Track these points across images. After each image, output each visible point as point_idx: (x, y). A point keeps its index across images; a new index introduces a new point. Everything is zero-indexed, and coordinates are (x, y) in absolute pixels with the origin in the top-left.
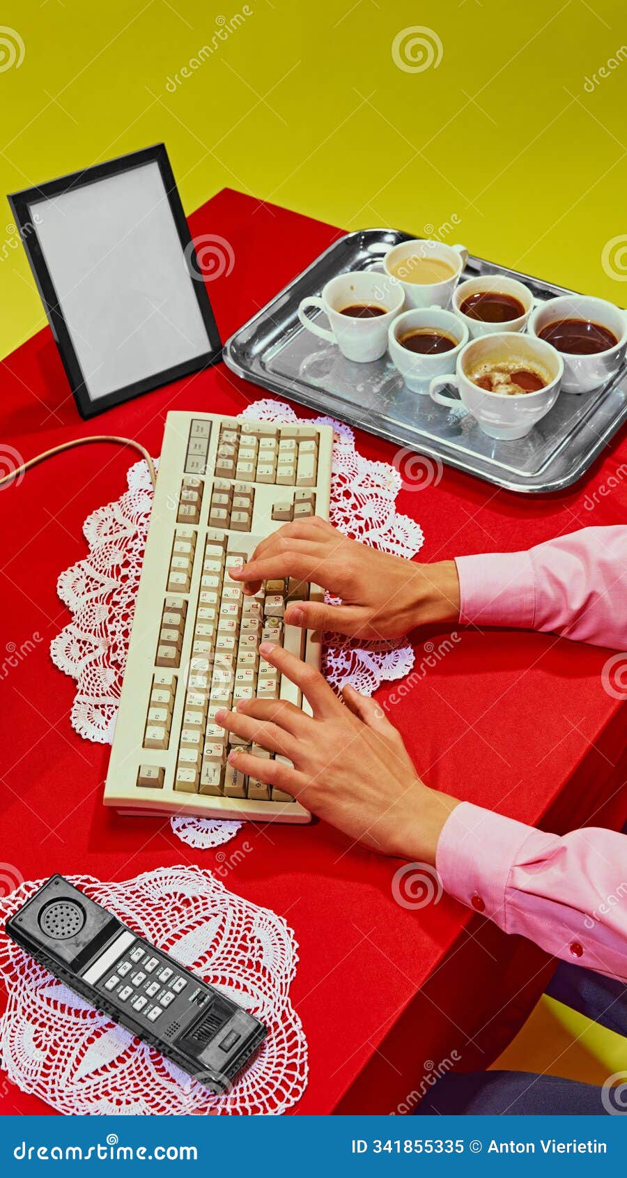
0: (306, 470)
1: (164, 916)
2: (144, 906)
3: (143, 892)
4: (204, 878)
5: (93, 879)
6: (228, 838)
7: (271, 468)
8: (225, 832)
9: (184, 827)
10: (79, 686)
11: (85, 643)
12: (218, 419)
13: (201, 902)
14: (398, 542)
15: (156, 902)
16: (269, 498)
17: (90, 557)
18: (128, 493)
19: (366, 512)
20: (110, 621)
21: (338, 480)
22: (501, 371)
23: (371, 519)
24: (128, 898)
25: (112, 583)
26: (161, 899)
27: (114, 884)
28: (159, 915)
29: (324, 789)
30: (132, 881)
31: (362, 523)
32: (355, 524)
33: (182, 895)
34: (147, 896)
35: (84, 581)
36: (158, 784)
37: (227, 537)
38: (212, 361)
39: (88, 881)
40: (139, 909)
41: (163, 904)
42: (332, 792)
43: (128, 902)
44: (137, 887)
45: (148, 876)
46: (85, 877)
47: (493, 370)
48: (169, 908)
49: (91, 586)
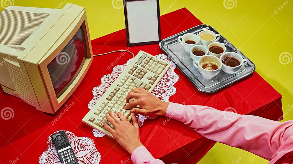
0: (159, 71)
1: (81, 146)
2: (79, 143)
3: (80, 140)
4: (92, 142)
5: (74, 134)
6: (101, 137)
7: (152, 68)
8: (101, 136)
9: (95, 131)
10: (94, 98)
11: (100, 90)
12: (149, 55)
13: (89, 146)
14: (170, 92)
15: (81, 143)
16: (149, 74)
17: (111, 74)
18: (126, 64)
19: (168, 83)
20: (107, 88)
21: (167, 75)
22: (211, 64)
23: (168, 85)
24: (77, 140)
25: (112, 80)
26: (83, 143)
27: (76, 137)
28: (80, 146)
29: (117, 134)
30: (80, 137)
31: (165, 85)
32: (164, 85)
33: (86, 144)
34: (81, 141)
35: (108, 78)
36: (92, 121)
37: (135, 79)
38: (156, 43)
39: (73, 134)
40: (78, 143)
41: (82, 144)
42: (119, 136)
43: (77, 141)
44: (80, 139)
45: (83, 138)
46: (73, 133)
47: (209, 63)
48: (83, 145)
49: (108, 80)
